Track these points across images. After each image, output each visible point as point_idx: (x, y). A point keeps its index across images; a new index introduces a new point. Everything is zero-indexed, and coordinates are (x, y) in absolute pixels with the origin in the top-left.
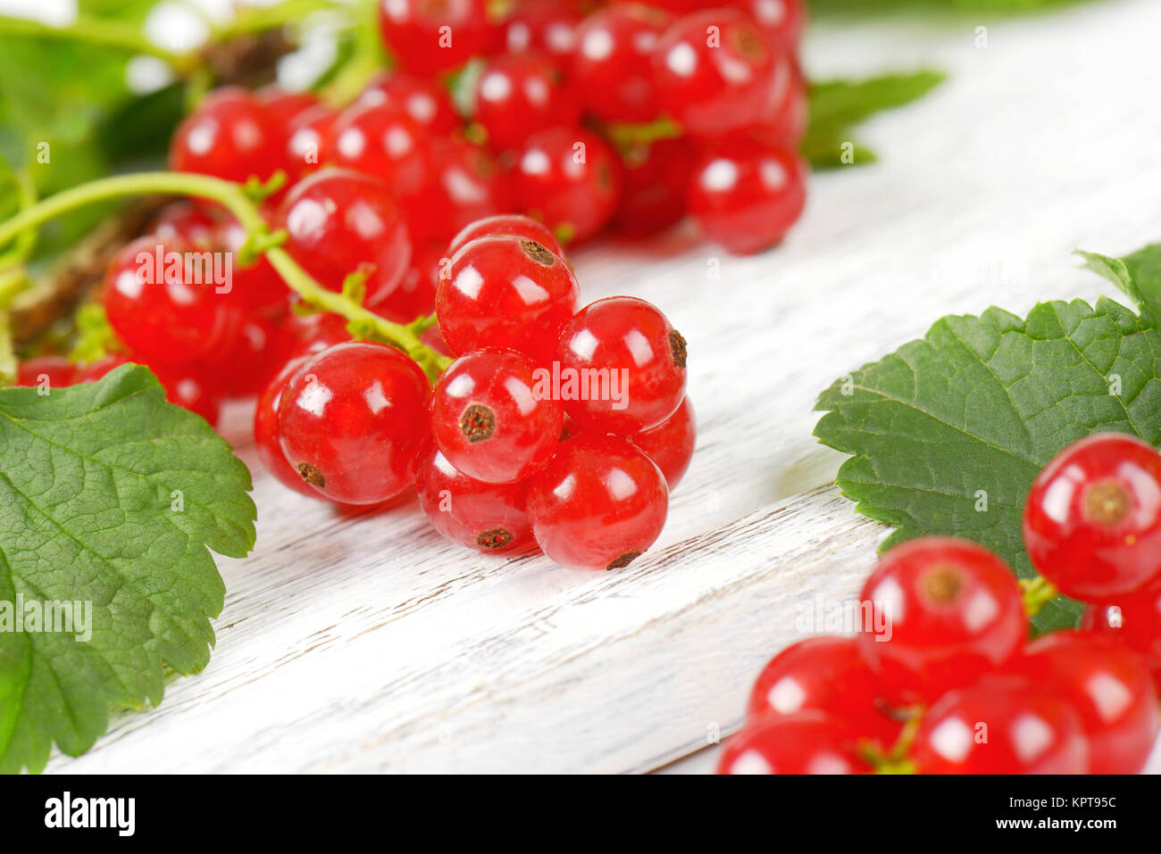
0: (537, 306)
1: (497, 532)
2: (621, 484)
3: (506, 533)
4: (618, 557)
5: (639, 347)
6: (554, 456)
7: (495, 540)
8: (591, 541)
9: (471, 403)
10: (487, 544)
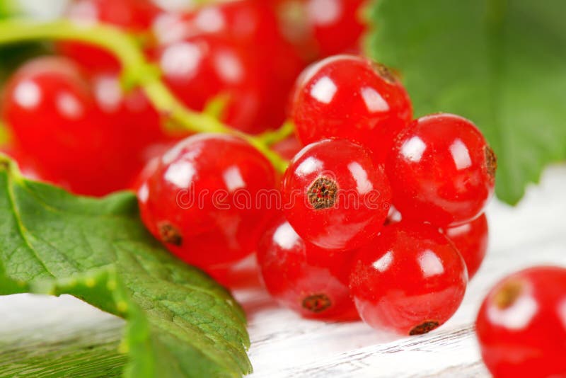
0: (378, 114)
1: (321, 297)
2: (431, 264)
3: (327, 299)
4: (421, 323)
5: (461, 155)
6: (379, 234)
7: (317, 304)
8: (401, 307)
9: (320, 176)
10: (310, 308)
